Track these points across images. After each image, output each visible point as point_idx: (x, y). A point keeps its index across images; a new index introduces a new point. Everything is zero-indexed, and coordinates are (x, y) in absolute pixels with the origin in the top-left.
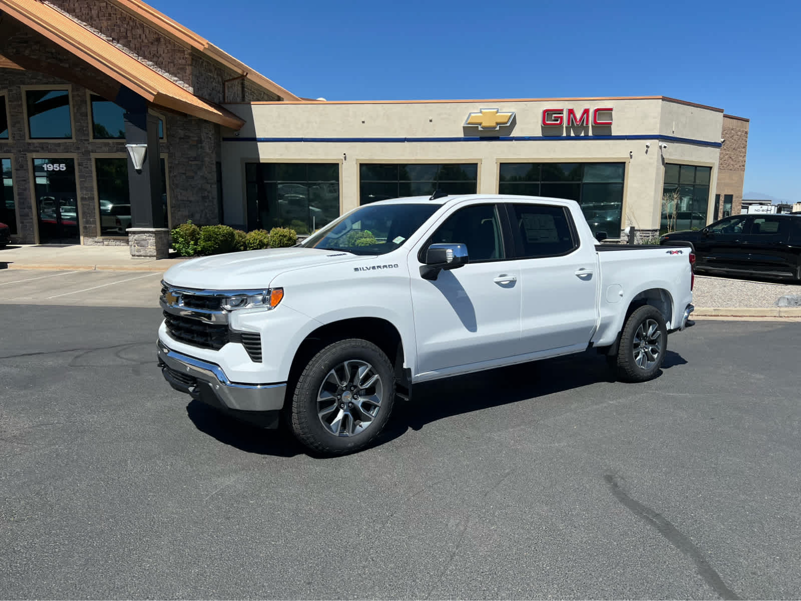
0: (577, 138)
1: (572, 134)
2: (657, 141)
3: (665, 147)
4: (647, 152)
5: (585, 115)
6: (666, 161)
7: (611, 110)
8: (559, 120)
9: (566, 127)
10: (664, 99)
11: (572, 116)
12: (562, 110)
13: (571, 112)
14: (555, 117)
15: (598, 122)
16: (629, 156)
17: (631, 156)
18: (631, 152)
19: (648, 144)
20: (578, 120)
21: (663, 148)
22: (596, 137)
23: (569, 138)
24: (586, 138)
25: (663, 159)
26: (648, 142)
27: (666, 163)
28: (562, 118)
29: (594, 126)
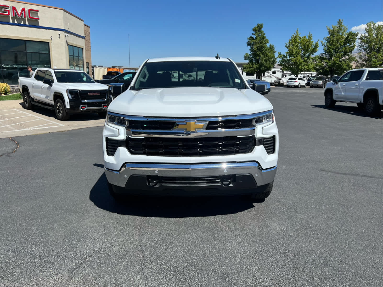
0: (19, 25)
1: (16, 22)
2: (63, 32)
3: (68, 36)
4: (59, 37)
5: (23, 12)
6: (68, 44)
7: (38, 11)
8: (7, 12)
9: (12, 17)
10: (64, 10)
11: (15, 11)
12: (8, 7)
13: (14, 8)
14: (4, 10)
15: (31, 17)
16: (51, 39)
17: (52, 39)
18: (51, 37)
19: (59, 33)
20: (19, 14)
21: (67, 37)
22: (30, 26)
23: (14, 24)
24: (25, 25)
25: (67, 42)
26: (59, 32)
27: (69, 45)
28: (9, 11)
29: (29, 20)
